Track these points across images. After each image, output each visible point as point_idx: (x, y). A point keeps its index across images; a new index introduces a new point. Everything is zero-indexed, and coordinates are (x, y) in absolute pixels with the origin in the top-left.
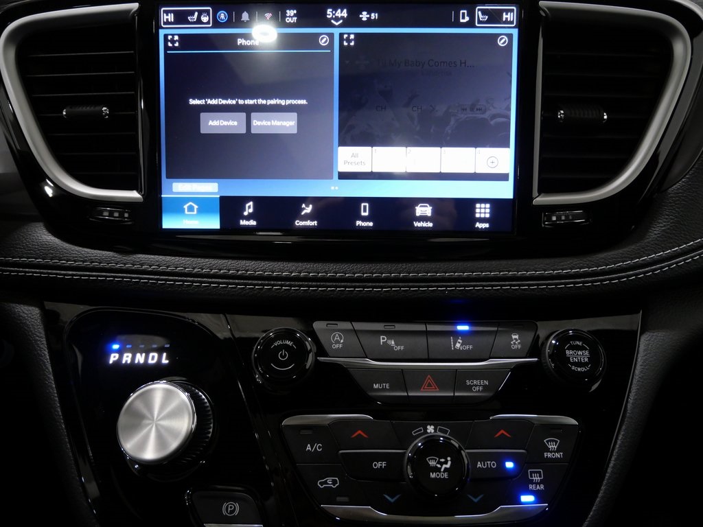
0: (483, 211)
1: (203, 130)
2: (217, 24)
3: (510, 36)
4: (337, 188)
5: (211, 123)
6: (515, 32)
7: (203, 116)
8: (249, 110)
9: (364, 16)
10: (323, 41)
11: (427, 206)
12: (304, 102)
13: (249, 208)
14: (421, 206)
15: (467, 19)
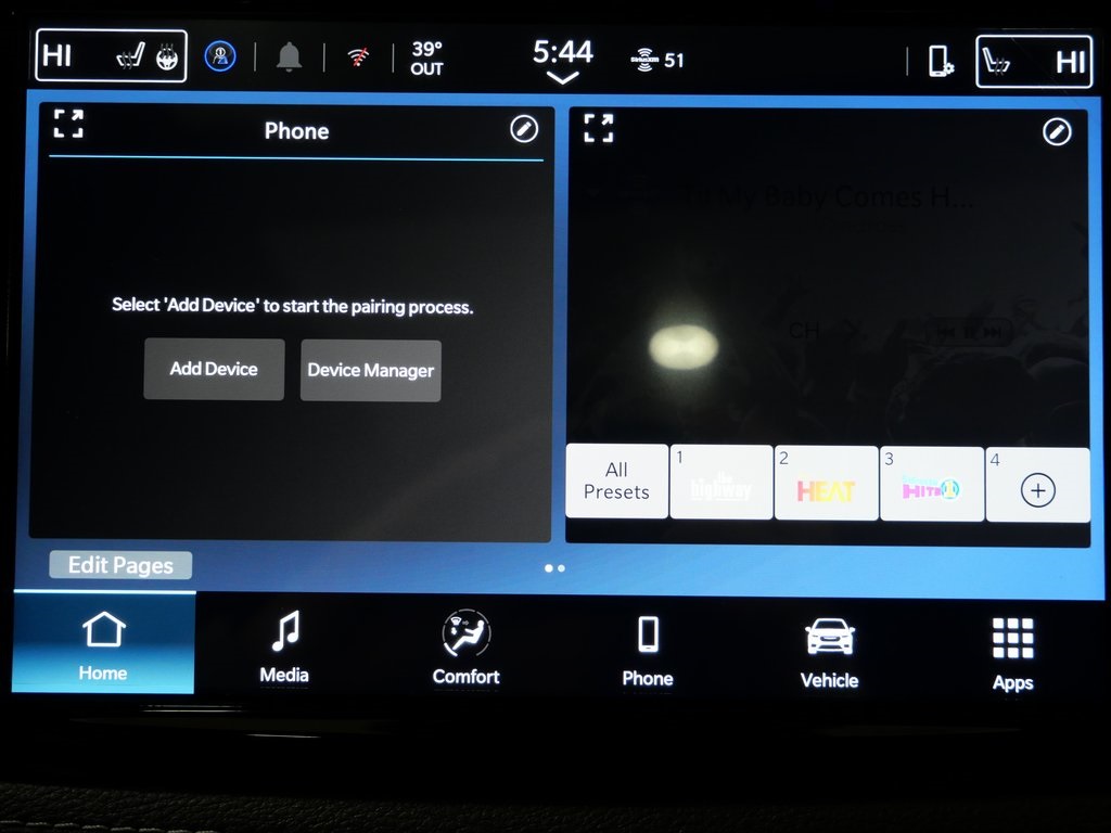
0: (1013, 639)
1: (152, 391)
2: (202, 77)
3: (1078, 119)
4: (561, 568)
5: (176, 368)
6: (1093, 107)
7: (153, 346)
8: (294, 332)
9: (645, 60)
10: (523, 131)
11: (839, 626)
12: (462, 309)
13: (289, 632)
14: (821, 625)
15: (949, 69)
